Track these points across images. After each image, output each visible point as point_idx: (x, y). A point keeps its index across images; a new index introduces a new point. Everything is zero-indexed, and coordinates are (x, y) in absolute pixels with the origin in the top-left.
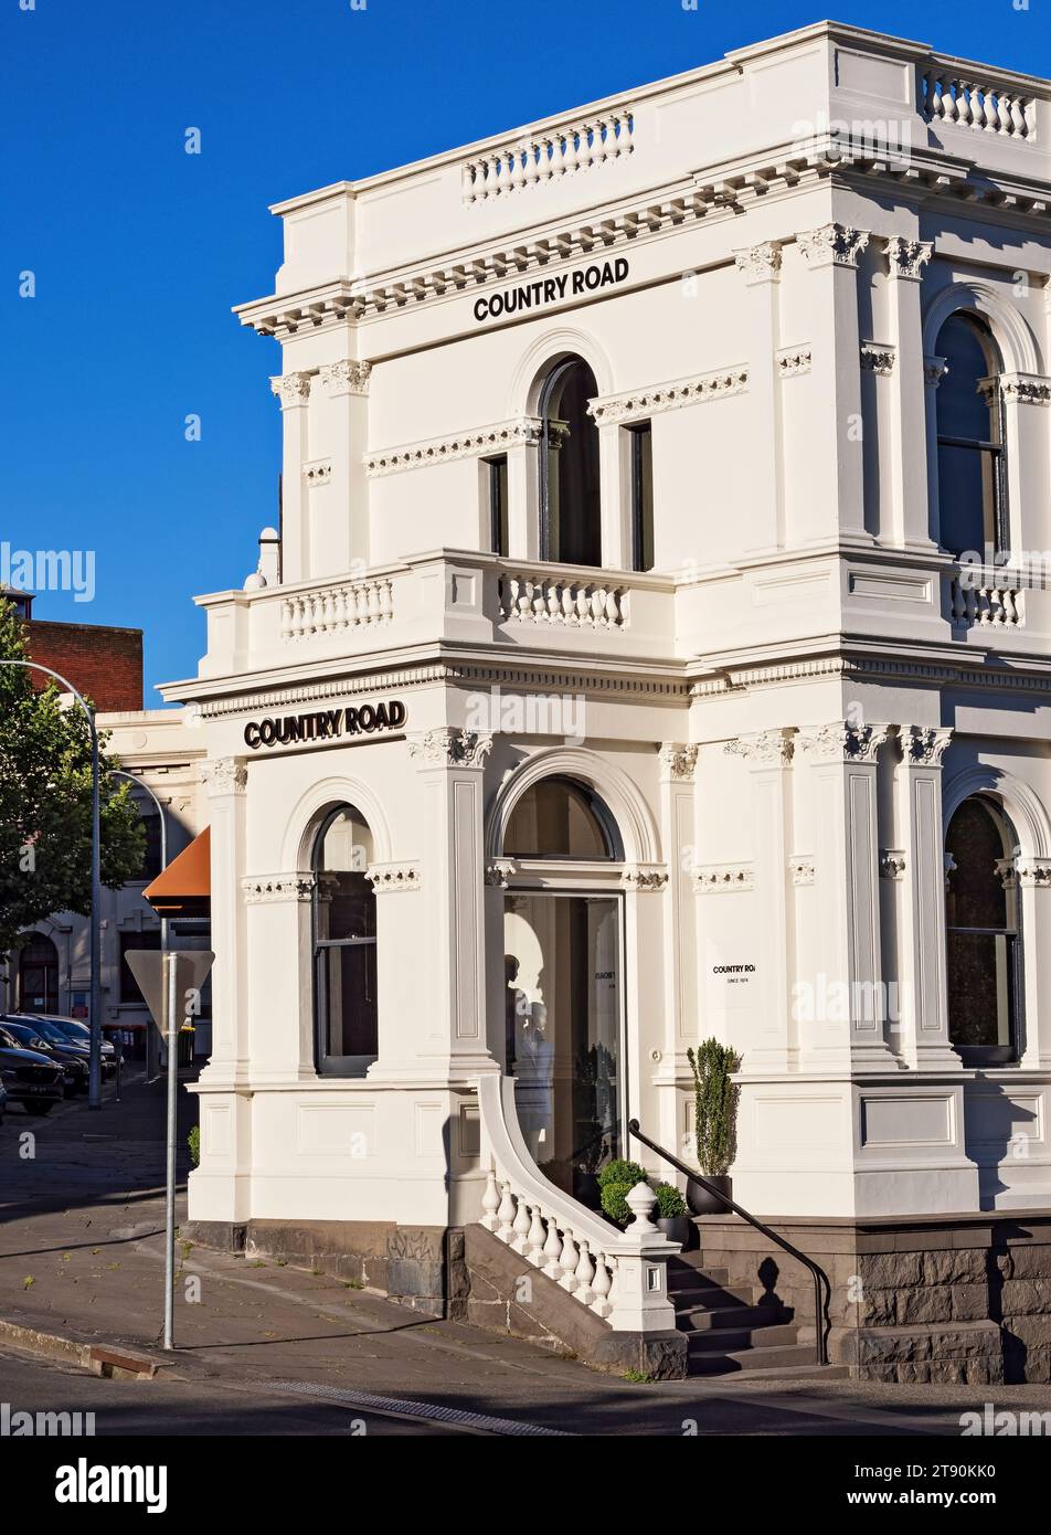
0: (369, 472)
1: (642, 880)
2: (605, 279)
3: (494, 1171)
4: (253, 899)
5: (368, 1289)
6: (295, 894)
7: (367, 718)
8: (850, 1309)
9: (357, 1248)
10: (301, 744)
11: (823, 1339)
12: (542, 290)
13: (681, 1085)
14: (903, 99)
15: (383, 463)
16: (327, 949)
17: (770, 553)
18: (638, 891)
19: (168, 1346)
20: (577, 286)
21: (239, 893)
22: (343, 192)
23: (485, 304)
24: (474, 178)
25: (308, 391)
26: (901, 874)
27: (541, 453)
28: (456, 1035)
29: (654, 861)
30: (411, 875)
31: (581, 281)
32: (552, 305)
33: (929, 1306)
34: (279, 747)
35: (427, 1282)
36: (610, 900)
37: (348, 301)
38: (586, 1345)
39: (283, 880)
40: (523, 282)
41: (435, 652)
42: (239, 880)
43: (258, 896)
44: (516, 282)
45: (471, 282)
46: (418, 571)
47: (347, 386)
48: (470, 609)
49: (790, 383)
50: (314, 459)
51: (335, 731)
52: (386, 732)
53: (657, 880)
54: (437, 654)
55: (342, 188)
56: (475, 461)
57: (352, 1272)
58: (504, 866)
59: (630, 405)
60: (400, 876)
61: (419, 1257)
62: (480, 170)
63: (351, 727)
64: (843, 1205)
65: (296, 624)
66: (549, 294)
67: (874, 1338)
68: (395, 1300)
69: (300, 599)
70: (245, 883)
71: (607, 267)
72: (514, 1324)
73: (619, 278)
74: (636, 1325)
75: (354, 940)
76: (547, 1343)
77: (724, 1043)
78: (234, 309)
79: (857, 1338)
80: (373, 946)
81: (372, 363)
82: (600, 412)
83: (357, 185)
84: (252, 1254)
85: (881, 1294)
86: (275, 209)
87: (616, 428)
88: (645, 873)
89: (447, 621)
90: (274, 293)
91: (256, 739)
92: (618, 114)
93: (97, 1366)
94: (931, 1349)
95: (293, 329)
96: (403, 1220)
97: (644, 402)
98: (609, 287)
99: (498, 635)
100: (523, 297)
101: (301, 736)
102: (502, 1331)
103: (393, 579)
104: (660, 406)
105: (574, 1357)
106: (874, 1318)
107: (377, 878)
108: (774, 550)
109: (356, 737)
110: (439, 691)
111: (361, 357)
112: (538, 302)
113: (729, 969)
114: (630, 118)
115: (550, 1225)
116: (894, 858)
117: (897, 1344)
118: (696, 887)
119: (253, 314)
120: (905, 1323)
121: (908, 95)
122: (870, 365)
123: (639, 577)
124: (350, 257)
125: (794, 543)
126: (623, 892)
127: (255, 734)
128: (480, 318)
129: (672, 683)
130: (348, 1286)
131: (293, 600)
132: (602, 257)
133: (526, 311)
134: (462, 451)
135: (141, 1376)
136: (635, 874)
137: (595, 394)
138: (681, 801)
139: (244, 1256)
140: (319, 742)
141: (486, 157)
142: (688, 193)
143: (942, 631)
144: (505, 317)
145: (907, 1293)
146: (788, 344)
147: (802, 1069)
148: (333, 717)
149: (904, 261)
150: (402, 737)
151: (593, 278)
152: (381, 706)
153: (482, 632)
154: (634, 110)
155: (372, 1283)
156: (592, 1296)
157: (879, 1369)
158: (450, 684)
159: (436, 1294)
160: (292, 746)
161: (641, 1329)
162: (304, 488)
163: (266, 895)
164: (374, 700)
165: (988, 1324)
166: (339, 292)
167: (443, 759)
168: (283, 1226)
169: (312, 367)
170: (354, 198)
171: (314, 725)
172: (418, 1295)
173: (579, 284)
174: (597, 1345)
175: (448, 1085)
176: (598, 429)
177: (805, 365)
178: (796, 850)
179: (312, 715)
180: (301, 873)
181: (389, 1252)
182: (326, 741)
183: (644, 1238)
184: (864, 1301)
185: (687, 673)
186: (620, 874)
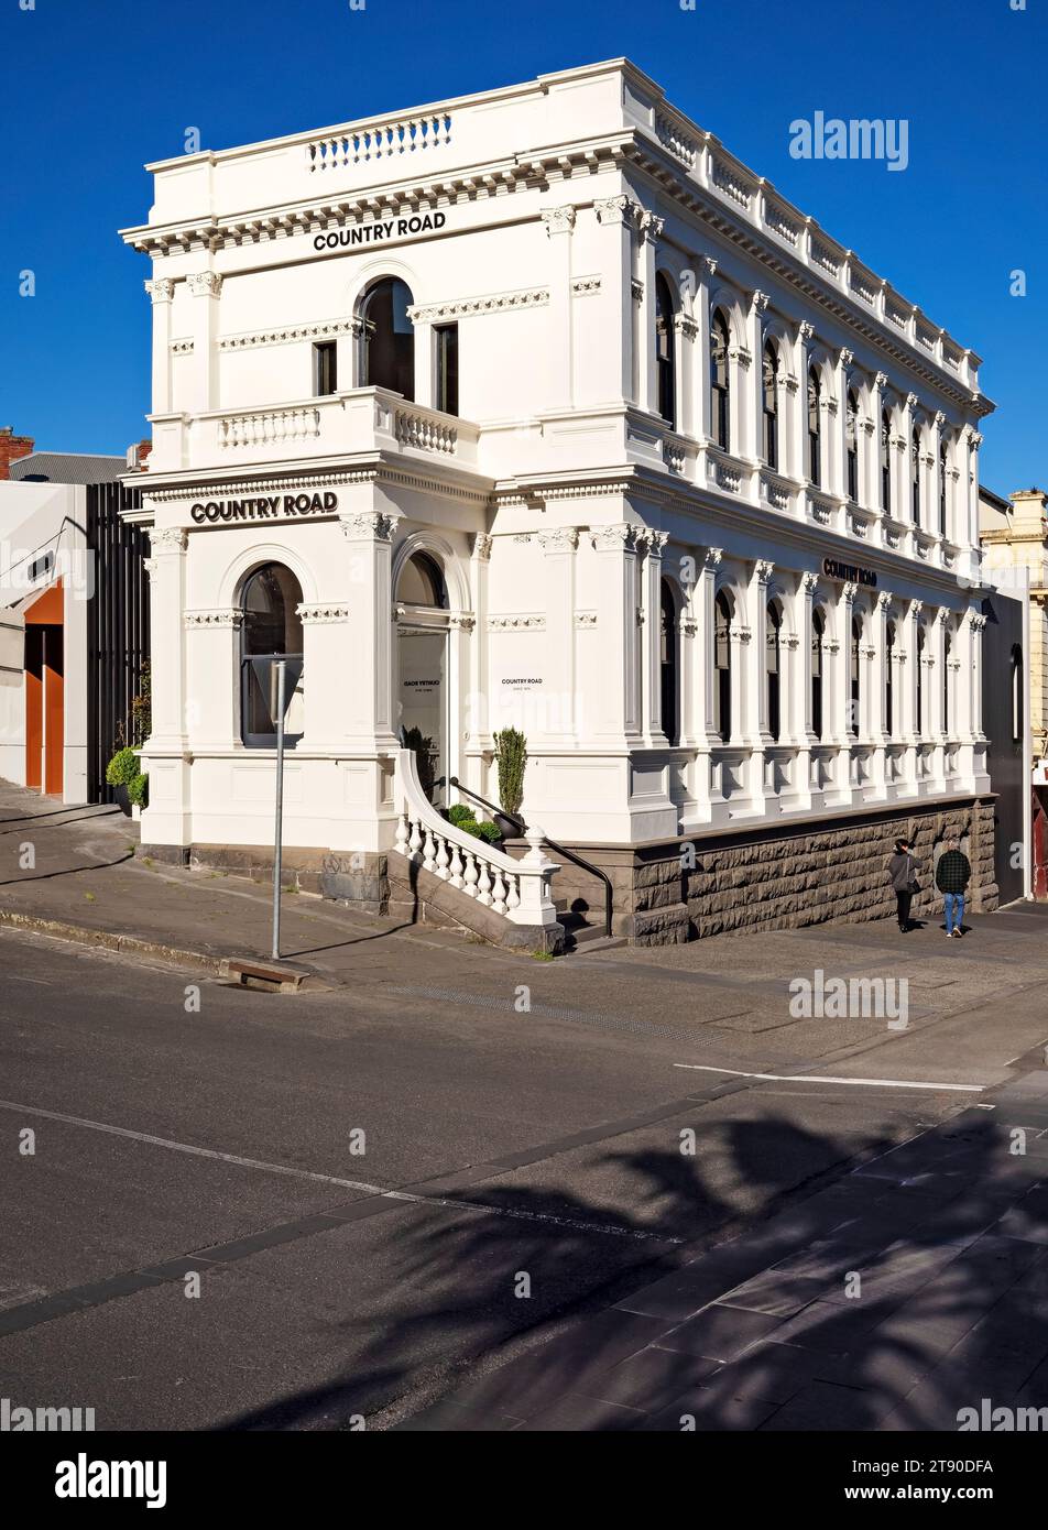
0: (220, 348)
1: (463, 623)
2: (425, 226)
3: (406, 816)
4: (191, 626)
5: (302, 893)
6: (231, 624)
7: (303, 503)
8: (627, 902)
9: (290, 864)
10: (241, 520)
11: (609, 921)
12: (372, 232)
13: (488, 757)
14: (651, 122)
15: (233, 343)
16: (249, 661)
17: (565, 411)
18: (460, 630)
19: (277, 956)
20: (401, 230)
21: (182, 622)
22: (206, 159)
23: (324, 239)
24: (313, 155)
25: (173, 294)
26: (644, 625)
27: (360, 340)
28: (378, 723)
29: (468, 610)
30: (337, 613)
31: (405, 226)
32: (379, 242)
33: (660, 896)
34: (221, 521)
35: (359, 889)
36: (438, 634)
37: (212, 232)
38: (496, 934)
39: (220, 613)
40: (357, 226)
41: (376, 458)
42: (182, 612)
43: (196, 624)
44: (352, 224)
45: (315, 224)
46: (353, 402)
47: (208, 290)
48: (388, 433)
49: (583, 302)
50: (181, 335)
51: (274, 511)
52: (319, 513)
53: (471, 624)
55: (208, 155)
56: (309, 345)
57: (287, 881)
58: (400, 609)
59: (441, 312)
60: (327, 613)
61: (352, 870)
62: (319, 150)
63: (288, 508)
64: (622, 835)
65: (230, 437)
66: (378, 235)
67: (642, 920)
68: (331, 901)
69: (230, 420)
70: (186, 615)
71: (427, 218)
72: (429, 918)
73: (437, 226)
74: (534, 920)
75: (276, 655)
76: (458, 931)
78: (120, 232)
79: (634, 920)
80: (301, 660)
81: (225, 276)
82: (417, 315)
83: (219, 154)
84: (196, 867)
85: (642, 891)
86: (149, 167)
87: (428, 327)
88: (466, 617)
89: (378, 437)
90: (146, 221)
91: (202, 516)
92: (438, 116)
93: (237, 976)
94: (662, 923)
95: (166, 250)
96: (333, 848)
97: (453, 310)
98: (428, 232)
99: (400, 450)
100: (355, 236)
101: (243, 514)
103: (318, 409)
104: (466, 313)
105: (484, 941)
106: (643, 907)
107: (306, 614)
108: (570, 410)
109: (291, 517)
110: (369, 487)
111: (218, 271)
112: (368, 240)
113: (514, 681)
114: (447, 119)
115: (455, 852)
116: (641, 614)
117: (650, 923)
118: (489, 628)
119: (134, 237)
120: (652, 908)
122: (636, 293)
123: (448, 419)
124: (211, 202)
125: (583, 405)
126: (449, 630)
127: (199, 513)
128: (319, 249)
129: (484, 493)
130: (289, 891)
132: (425, 212)
133: (357, 245)
134: (300, 337)
136: (457, 618)
137: (411, 302)
138: (482, 571)
139: (189, 868)
141: (325, 141)
142: (506, 170)
143: (664, 469)
144: (340, 248)
145: (651, 890)
146: (584, 273)
147: (582, 747)
148: (274, 504)
149: (650, 231)
150: (336, 518)
151: (415, 225)
152: (316, 496)
153: (393, 446)
154: (451, 114)
155: (304, 889)
156: (493, 901)
157: (645, 939)
158: (376, 484)
159: (368, 898)
160: (233, 521)
161: (541, 923)
162: (170, 357)
163: (204, 624)
164: (310, 493)
165: (681, 906)
166: (209, 224)
167: (371, 535)
168: (220, 848)
169: (180, 275)
170: (214, 165)
171: (256, 508)
172: (351, 899)
173: (404, 229)
174: (505, 934)
175: (376, 757)
176: (413, 327)
177: (594, 289)
178: (578, 607)
179: (254, 500)
180: (235, 609)
181: (326, 873)
182: (265, 519)
183: (542, 863)
184: (636, 897)
185: (497, 489)
186: (447, 619)
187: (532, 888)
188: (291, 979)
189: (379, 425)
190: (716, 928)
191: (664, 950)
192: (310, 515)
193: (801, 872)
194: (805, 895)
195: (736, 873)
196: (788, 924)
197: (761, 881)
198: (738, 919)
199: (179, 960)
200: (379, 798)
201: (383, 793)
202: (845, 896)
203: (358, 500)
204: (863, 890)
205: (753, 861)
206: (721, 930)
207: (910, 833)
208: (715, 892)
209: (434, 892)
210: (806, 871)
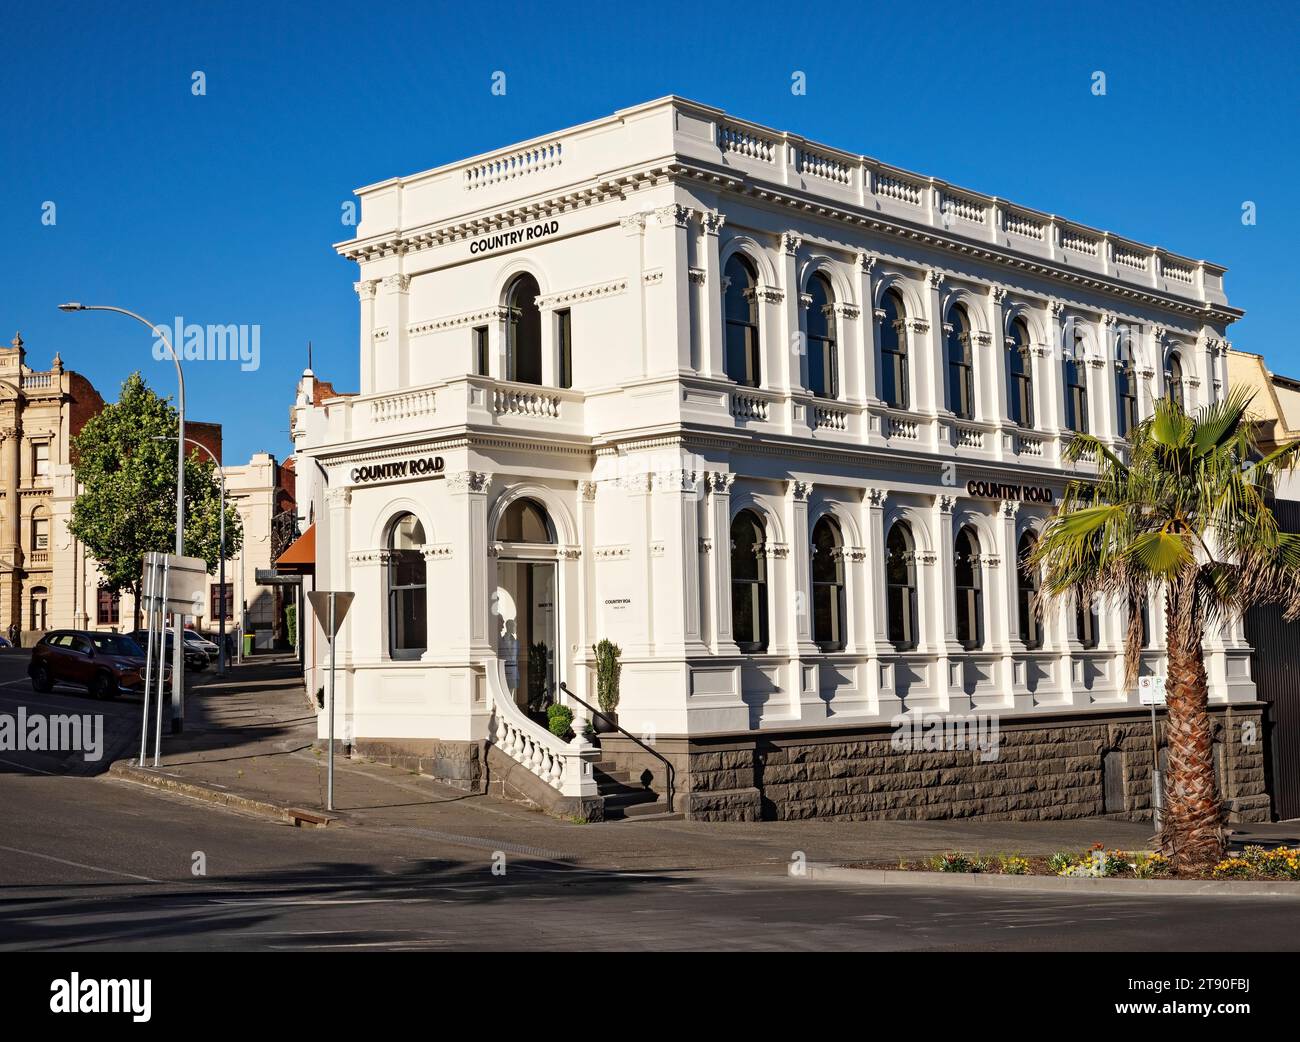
0: (409, 335)
1: (568, 554)
2: (545, 232)
3: (494, 710)
4: (354, 564)
5: (422, 775)
6: (380, 562)
7: (422, 466)
8: (685, 783)
9: (416, 753)
10: (383, 480)
11: (670, 799)
12: (509, 237)
13: (589, 663)
14: (710, 137)
15: (418, 330)
16: (396, 591)
17: (639, 379)
18: (566, 560)
19: (330, 808)
20: (529, 235)
21: (347, 561)
22: (395, 184)
23: (477, 245)
24: (470, 177)
25: (376, 291)
26: (710, 551)
27: (507, 324)
28: (473, 638)
30: (447, 551)
31: (532, 233)
32: (514, 246)
33: (725, 780)
34: (370, 481)
35: (458, 770)
36: (549, 565)
37: (399, 243)
38: (549, 804)
39: (372, 554)
40: (499, 234)
41: (463, 430)
42: (347, 554)
43: (357, 562)
44: (495, 233)
45: (470, 233)
46: (454, 386)
47: (397, 289)
48: (480, 408)
49: (651, 288)
50: (379, 327)
51: (403, 473)
52: (433, 473)
53: (577, 555)
54: (464, 431)
55: (396, 181)
56: (470, 331)
57: (413, 766)
58: (498, 546)
59: (559, 300)
60: (440, 552)
61: (453, 756)
62: (473, 173)
63: (413, 470)
64: (682, 728)
65: (379, 415)
66: (513, 240)
67: (698, 798)
68: (439, 781)
69: (379, 401)
70: (350, 556)
71: (546, 226)
72: (507, 793)
73: (553, 232)
74: (577, 793)
75: (412, 586)
76: (526, 803)
77: (613, 642)
78: (334, 246)
79: (689, 798)
80: (425, 589)
81: (411, 276)
82: (542, 303)
83: (404, 180)
84: (355, 757)
85: (701, 774)
86: (357, 192)
87: (550, 313)
88: (570, 550)
89: (469, 413)
90: (355, 237)
91: (357, 478)
92: (553, 144)
93: (292, 820)
94: (726, 803)
95: (368, 258)
96: (443, 738)
97: (567, 299)
98: (547, 237)
99: (495, 422)
100: (498, 241)
101: (384, 475)
102: (500, 797)
103: (437, 391)
104: (576, 301)
105: (542, 811)
106: (698, 788)
107: (427, 553)
108: (642, 377)
109: (416, 476)
110: (464, 451)
111: (405, 273)
112: (507, 244)
113: (614, 602)
114: (559, 146)
115: (527, 740)
116: (706, 543)
117: (709, 802)
118: (596, 559)
119: (345, 249)
120: (713, 790)
121: (712, 137)
122: (695, 280)
123: (563, 391)
124: (400, 218)
125: (653, 374)
126: (557, 561)
127: (357, 475)
128: (474, 252)
129: (584, 448)
130: (412, 773)
131: (378, 402)
132: (544, 220)
133: (500, 249)
134: (463, 324)
135: (320, 826)
136: (564, 551)
137: (539, 294)
138: (588, 511)
139: (351, 758)
140: (394, 479)
141: (477, 166)
142: (594, 187)
143: (728, 421)
144: (488, 252)
145: (714, 774)
146: (650, 267)
147: (657, 655)
148: (402, 466)
149: (711, 225)
150: (443, 477)
151: (538, 231)
152: (430, 460)
153: (486, 420)
154: (562, 142)
155: (423, 772)
156: (551, 778)
157: (700, 815)
158: (470, 448)
159: (463, 777)
160: (378, 481)
161: (580, 795)
162: (373, 343)
163: (363, 562)
164: (426, 457)
165: (754, 790)
166: (394, 237)
167: (466, 489)
168: (373, 741)
169: (378, 278)
170: (402, 187)
171: (392, 470)
172: (452, 778)
173: (530, 235)
174: (555, 804)
175: (468, 665)
176: (539, 313)
177: (659, 279)
178: (654, 538)
179: (390, 465)
180: (382, 550)
181: (435, 755)
182: (399, 479)
183: (581, 746)
184: (692, 779)
185: (593, 444)
186: (556, 551)
187: (574, 766)
188: (322, 821)
189: (472, 402)
190: (806, 813)
191: (728, 824)
192: (427, 475)
193: (932, 769)
194: (940, 790)
195: (836, 765)
196: (914, 816)
197: (871, 773)
198: (838, 806)
199: (260, 810)
200: (474, 697)
201: (478, 694)
202: (1003, 794)
203: (458, 461)
204: (1032, 789)
205: (855, 755)
206: (814, 812)
207: (1112, 738)
208: (806, 779)
209: (509, 771)
210: (940, 767)
